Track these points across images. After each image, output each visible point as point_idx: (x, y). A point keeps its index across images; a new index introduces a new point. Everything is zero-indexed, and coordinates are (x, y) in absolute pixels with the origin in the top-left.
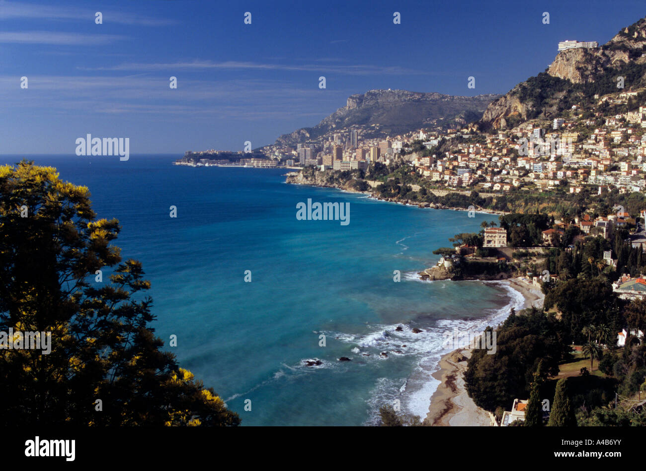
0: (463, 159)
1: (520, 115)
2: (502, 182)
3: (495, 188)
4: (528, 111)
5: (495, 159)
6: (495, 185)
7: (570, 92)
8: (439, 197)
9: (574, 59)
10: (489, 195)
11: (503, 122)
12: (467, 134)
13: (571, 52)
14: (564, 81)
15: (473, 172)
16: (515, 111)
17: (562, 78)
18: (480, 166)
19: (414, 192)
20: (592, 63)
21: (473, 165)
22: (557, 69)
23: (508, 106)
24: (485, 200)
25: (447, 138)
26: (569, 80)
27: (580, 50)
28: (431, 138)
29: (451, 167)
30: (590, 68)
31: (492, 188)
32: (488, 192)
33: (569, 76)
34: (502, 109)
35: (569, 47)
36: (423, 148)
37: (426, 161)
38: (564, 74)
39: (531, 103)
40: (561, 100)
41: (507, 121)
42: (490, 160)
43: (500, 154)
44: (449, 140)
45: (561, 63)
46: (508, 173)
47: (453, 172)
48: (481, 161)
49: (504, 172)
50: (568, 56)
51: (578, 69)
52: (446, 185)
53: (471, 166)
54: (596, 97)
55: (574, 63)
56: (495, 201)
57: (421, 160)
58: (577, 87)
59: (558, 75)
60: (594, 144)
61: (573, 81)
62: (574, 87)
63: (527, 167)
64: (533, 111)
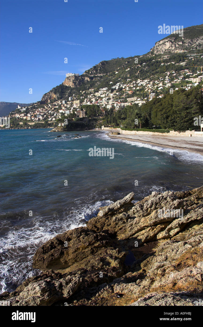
0: (38, 112)
1: (55, 98)
2: (55, 117)
3: (53, 120)
4: (58, 97)
5: (50, 111)
6: (53, 119)
7: (71, 90)
8: (31, 125)
9: (72, 79)
10: (52, 122)
11: (49, 101)
12: (36, 106)
13: (70, 77)
14: (69, 87)
15: (43, 116)
16: (53, 97)
17: (68, 86)
18: (45, 114)
19: (21, 125)
20: (78, 81)
21: (42, 114)
22: (66, 83)
23: (50, 96)
24: (50, 124)
25: (29, 107)
26: (70, 87)
27: (74, 76)
28: (23, 108)
29: (34, 115)
30: (77, 82)
31: (52, 120)
32: (51, 121)
33: (71, 85)
34: (48, 97)
35: (69, 75)
36: (20, 111)
37: (23, 115)
38: (69, 85)
39: (58, 95)
40: (69, 93)
41: (51, 101)
42: (48, 112)
43: (51, 110)
44: (30, 108)
45: (67, 81)
46: (57, 115)
47: (35, 116)
48: (45, 112)
49: (55, 115)
50: (69, 78)
51: (73, 82)
52: (34, 121)
53: (41, 114)
54: (81, 91)
55: (72, 81)
56: (54, 124)
57: (20, 115)
58: (73, 88)
59: (66, 85)
60: (86, 103)
61: (72, 87)
62: (73, 89)
63: (64, 112)
64: (59, 97)
